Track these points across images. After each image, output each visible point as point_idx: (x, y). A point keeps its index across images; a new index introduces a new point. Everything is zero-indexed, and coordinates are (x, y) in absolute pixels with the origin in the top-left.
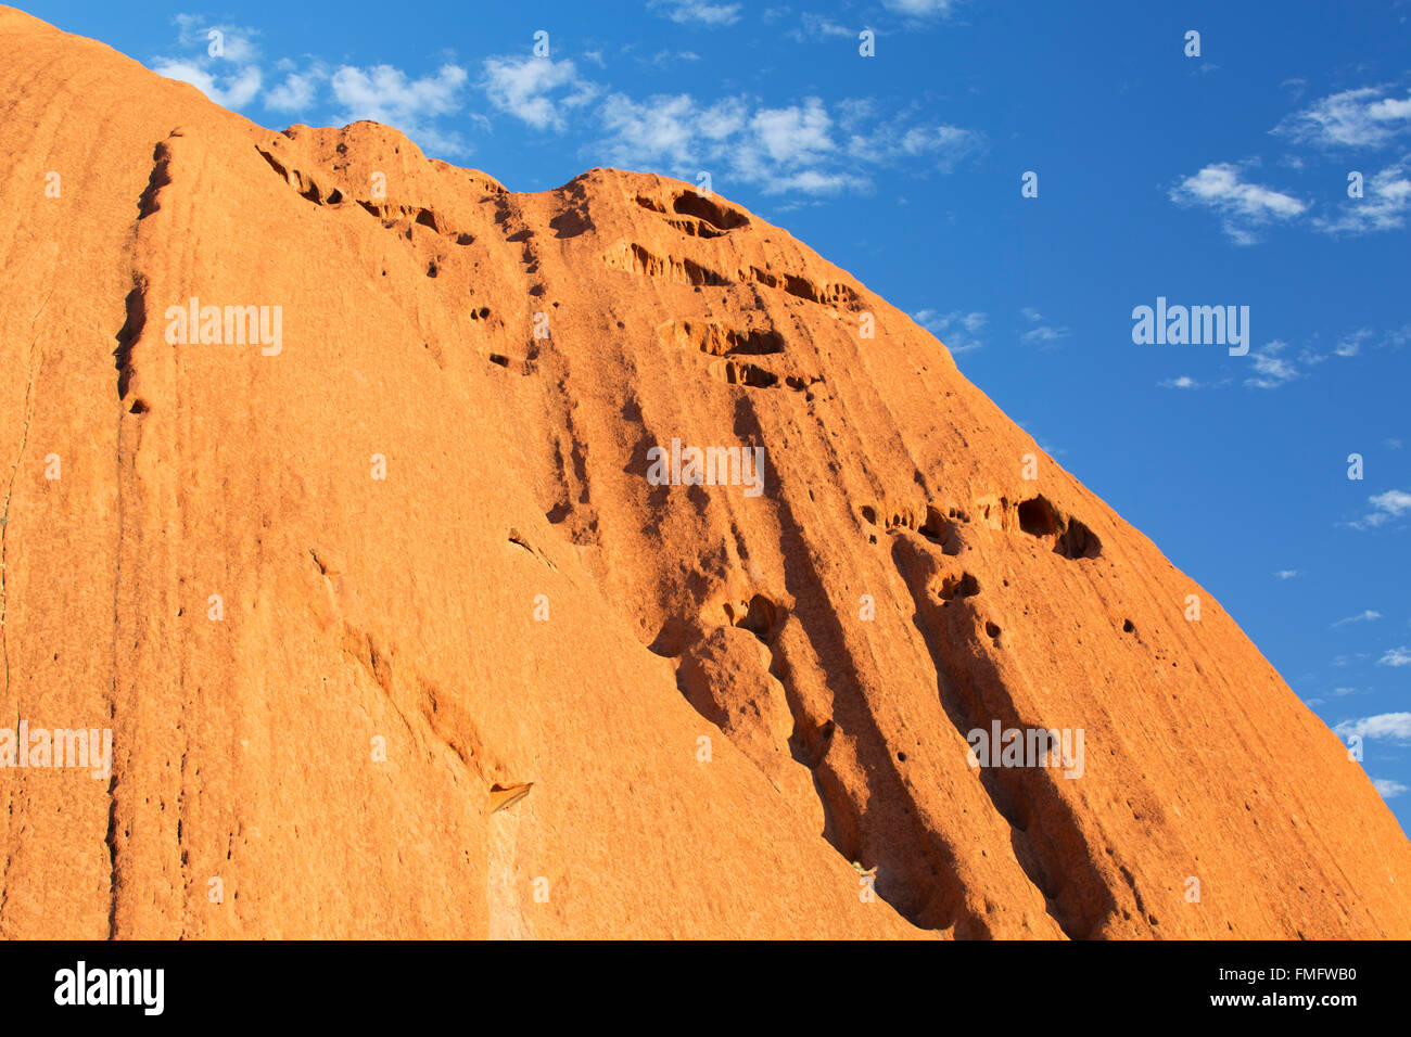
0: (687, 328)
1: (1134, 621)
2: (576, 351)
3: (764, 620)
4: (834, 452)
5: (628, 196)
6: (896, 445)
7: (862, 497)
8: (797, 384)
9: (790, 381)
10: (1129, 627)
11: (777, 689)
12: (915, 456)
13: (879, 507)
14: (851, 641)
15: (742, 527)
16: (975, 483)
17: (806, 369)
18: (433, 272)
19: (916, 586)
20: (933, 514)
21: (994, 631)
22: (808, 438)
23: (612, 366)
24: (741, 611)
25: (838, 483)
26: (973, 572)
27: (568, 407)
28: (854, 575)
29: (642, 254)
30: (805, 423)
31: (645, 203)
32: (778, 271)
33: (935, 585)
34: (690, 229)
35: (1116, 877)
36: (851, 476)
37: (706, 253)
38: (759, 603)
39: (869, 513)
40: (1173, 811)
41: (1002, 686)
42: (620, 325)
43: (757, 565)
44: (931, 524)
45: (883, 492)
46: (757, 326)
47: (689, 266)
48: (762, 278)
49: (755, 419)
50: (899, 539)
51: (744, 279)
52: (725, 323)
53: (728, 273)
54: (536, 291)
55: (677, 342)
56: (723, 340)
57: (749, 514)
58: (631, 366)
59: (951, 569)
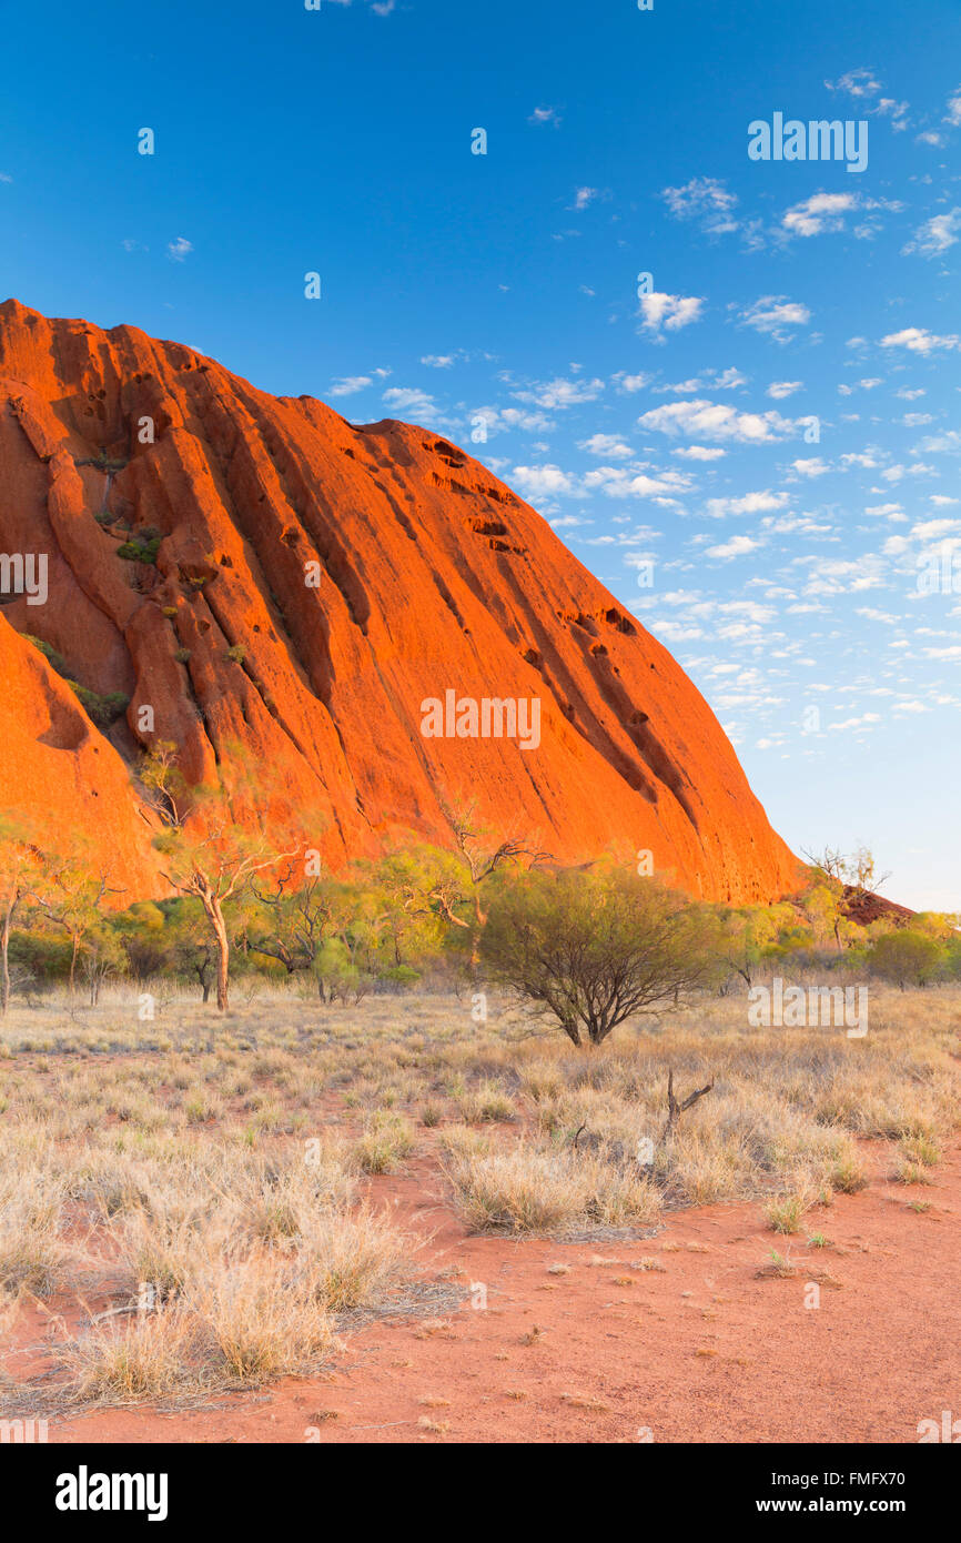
0: (470, 520)
1: (655, 664)
2: (432, 526)
3: (534, 658)
4: (542, 587)
5: (419, 442)
6: (562, 583)
7: (557, 609)
8: (517, 551)
9: (515, 549)
10: (652, 667)
12: (571, 591)
13: (563, 612)
14: (571, 673)
15: (518, 618)
16: (595, 603)
17: (521, 546)
19: (584, 648)
20: (581, 616)
21: (617, 670)
22: (531, 579)
23: (449, 538)
24: (524, 654)
25: (547, 601)
26: (605, 645)
28: (565, 644)
29: (436, 476)
30: (528, 571)
31: (426, 447)
32: (486, 487)
33: (591, 648)
34: (446, 461)
35: (680, 772)
36: (550, 597)
37: (457, 475)
38: (531, 651)
39: (559, 614)
40: (689, 745)
41: (626, 696)
42: (448, 519)
43: (527, 635)
44: (581, 621)
45: (563, 607)
46: (495, 520)
47: (453, 483)
48: (482, 490)
49: (510, 571)
50: (571, 626)
51: (476, 491)
52: (483, 518)
53: (468, 487)
54: (410, 498)
55: (468, 527)
56: (482, 526)
57: (519, 614)
58: (456, 540)
59: (596, 642)
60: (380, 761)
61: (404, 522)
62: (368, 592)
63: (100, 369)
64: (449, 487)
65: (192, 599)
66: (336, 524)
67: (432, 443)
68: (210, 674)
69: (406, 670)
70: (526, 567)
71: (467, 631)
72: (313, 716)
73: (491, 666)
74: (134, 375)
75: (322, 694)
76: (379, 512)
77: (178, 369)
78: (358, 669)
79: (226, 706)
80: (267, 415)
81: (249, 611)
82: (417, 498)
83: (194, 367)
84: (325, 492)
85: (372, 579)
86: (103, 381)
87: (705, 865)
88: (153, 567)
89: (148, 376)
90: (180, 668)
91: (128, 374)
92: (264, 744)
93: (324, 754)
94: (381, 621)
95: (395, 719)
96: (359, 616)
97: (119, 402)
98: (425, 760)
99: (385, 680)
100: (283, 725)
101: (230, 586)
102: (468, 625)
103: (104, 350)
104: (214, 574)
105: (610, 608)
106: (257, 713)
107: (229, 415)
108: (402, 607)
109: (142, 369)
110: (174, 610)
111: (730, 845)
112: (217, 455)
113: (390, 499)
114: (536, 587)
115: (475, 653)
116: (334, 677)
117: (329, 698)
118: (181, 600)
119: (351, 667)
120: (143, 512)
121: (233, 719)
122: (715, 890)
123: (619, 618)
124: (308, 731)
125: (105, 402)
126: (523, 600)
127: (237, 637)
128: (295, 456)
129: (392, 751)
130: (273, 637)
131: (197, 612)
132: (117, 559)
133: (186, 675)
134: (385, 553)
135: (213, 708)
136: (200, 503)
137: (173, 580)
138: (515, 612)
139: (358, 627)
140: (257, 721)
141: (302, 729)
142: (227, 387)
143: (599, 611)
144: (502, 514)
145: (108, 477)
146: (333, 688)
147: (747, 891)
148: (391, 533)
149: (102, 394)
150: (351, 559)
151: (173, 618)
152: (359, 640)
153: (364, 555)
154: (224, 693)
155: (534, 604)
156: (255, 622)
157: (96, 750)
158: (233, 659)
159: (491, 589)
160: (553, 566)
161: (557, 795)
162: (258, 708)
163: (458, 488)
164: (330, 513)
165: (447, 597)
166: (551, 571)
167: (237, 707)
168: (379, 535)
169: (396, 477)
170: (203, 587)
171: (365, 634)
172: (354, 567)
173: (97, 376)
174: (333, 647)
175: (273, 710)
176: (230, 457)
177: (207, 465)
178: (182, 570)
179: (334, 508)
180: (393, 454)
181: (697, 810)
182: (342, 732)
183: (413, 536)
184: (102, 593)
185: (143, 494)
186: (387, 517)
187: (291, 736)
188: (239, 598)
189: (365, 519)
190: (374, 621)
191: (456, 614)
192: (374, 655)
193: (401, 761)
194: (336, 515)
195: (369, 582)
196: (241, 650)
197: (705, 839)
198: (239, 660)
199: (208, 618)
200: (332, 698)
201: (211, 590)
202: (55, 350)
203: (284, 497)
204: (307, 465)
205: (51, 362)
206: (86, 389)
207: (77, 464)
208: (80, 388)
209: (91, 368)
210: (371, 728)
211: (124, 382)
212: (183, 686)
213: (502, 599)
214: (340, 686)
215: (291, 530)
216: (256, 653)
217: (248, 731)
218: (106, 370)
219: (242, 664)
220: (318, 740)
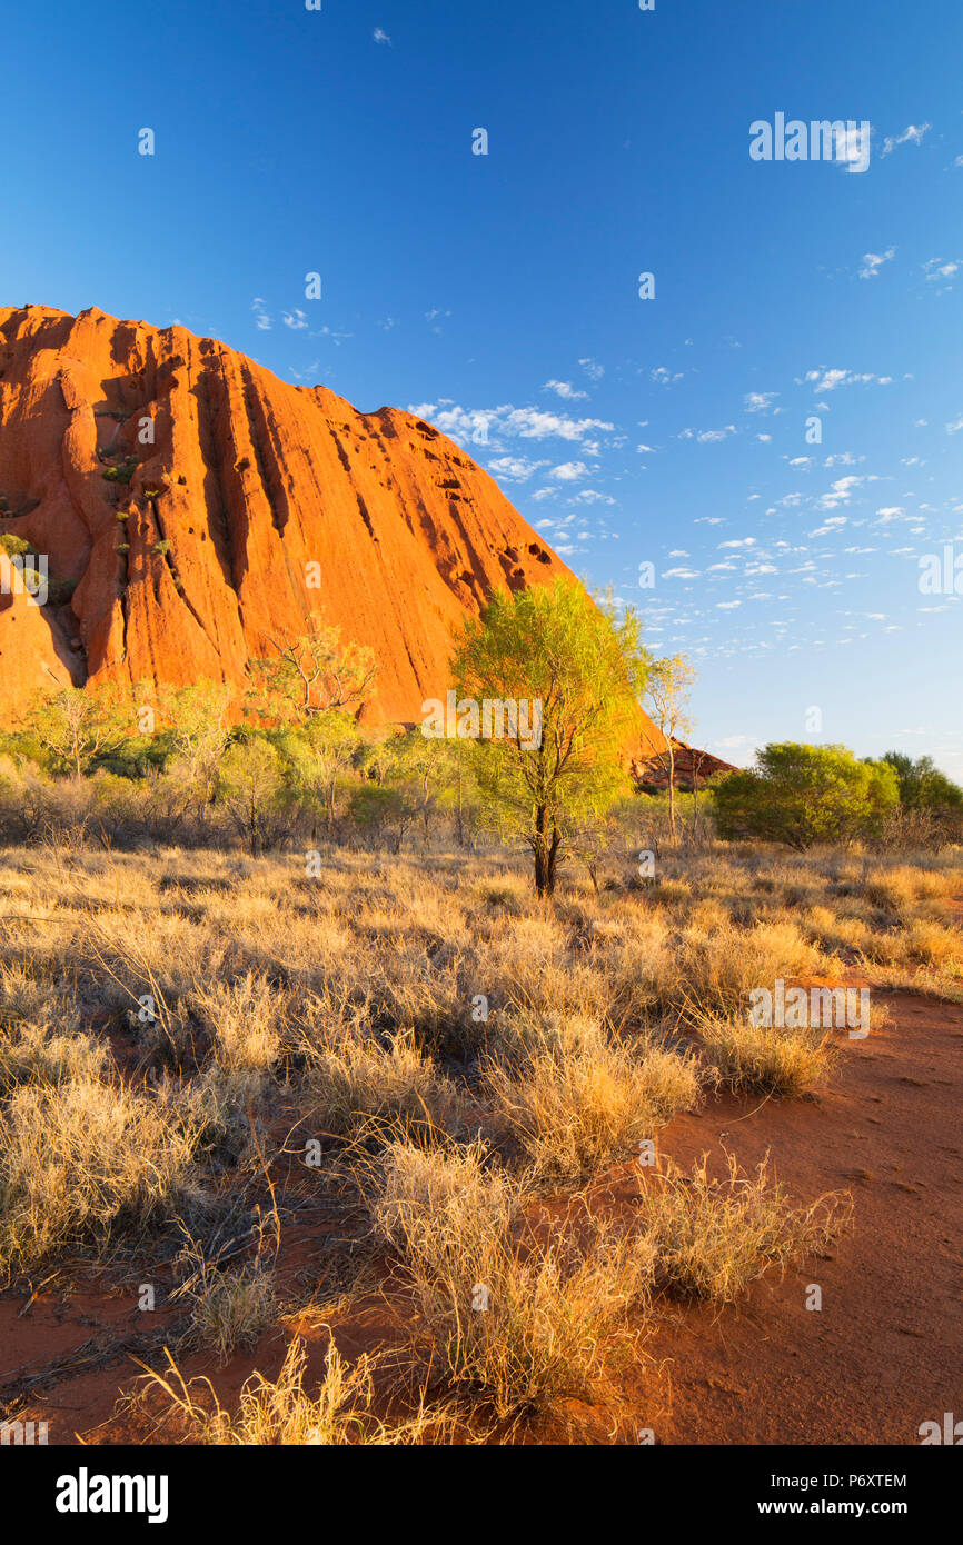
0: (432, 477)
2: (401, 481)
3: (467, 578)
4: (481, 526)
5: (404, 422)
6: (496, 524)
7: (490, 542)
8: (466, 500)
9: (464, 499)
11: (475, 600)
12: (503, 528)
13: (494, 544)
15: (459, 549)
16: (521, 539)
17: (469, 496)
18: (357, 451)
19: (507, 571)
20: (508, 548)
22: (472, 519)
23: (413, 490)
24: (460, 575)
25: (483, 536)
26: (524, 569)
27: (403, 503)
28: (492, 568)
29: (412, 446)
30: (472, 515)
31: (409, 426)
32: (451, 455)
33: (512, 571)
34: (423, 436)
36: (486, 532)
37: (430, 446)
38: (465, 573)
39: (491, 546)
42: (414, 475)
43: (464, 561)
44: (508, 552)
45: (495, 540)
46: (452, 478)
47: (426, 451)
48: (446, 457)
49: (457, 513)
50: (501, 556)
51: (443, 458)
52: (444, 476)
53: (437, 454)
54: (387, 460)
55: (430, 482)
56: (442, 482)
57: (461, 544)
58: (419, 491)
59: (516, 567)
60: (273, 635)
61: (343, 457)
62: (290, 504)
63: (143, 353)
64: (423, 455)
65: (142, 507)
66: (281, 455)
67: (413, 423)
68: (138, 563)
70: (470, 511)
71: (376, 540)
72: (217, 598)
73: (393, 568)
74: (167, 357)
75: (234, 581)
76: (324, 449)
77: (204, 353)
78: (270, 564)
79: (141, 588)
80: (254, 381)
81: (184, 517)
83: (217, 352)
84: (280, 433)
85: (297, 497)
86: (144, 362)
88: (125, 485)
89: (178, 357)
90: (119, 559)
91: (163, 356)
92: (169, 617)
93: (221, 628)
94: (296, 527)
95: (293, 603)
96: (279, 521)
97: (155, 377)
99: (292, 573)
100: (188, 604)
101: (177, 499)
102: (377, 534)
103: (150, 339)
104: (165, 489)
105: (532, 543)
106: (166, 593)
107: (225, 380)
108: (317, 516)
109: (175, 352)
110: (127, 515)
112: (206, 408)
113: (337, 442)
114: (476, 525)
115: (380, 559)
116: (248, 570)
117: (240, 586)
118: (133, 508)
119: (264, 562)
121: (146, 599)
123: (539, 550)
124: (209, 609)
125: (144, 377)
126: (464, 535)
127: (168, 535)
128: (264, 407)
129: (286, 628)
130: (203, 538)
131: (143, 516)
133: (124, 564)
134: (315, 477)
135: (132, 590)
136: (174, 438)
137: (136, 493)
138: (457, 543)
139: (276, 532)
140: (165, 600)
141: (205, 608)
143: (524, 545)
144: (457, 473)
145: (119, 424)
146: (245, 578)
148: (327, 465)
149: (143, 371)
150: (285, 482)
151: (124, 521)
152: (275, 541)
153: (296, 478)
154: (143, 578)
155: (472, 539)
156: (189, 525)
157: (14, 619)
158: (159, 552)
159: (440, 526)
160: (491, 512)
161: (430, 668)
162: (169, 589)
163: (430, 456)
164: (279, 448)
165: (364, 513)
166: (489, 515)
167: (150, 587)
168: (314, 464)
169: (380, 445)
171: (281, 536)
172: (286, 486)
173: (139, 357)
174: (250, 545)
175: (181, 592)
176: (216, 410)
177: (195, 415)
178: (143, 484)
179: (284, 445)
180: (382, 430)
182: (244, 610)
183: (347, 468)
184: (83, 507)
186: (329, 455)
187: (195, 613)
188: (179, 507)
189: (307, 452)
190: (288, 528)
191: (369, 525)
192: (286, 553)
194: (284, 450)
195: (293, 497)
196: (167, 545)
198: (164, 552)
199: (150, 520)
200: (243, 585)
201: (159, 500)
202: (113, 341)
203: (248, 437)
204: (271, 415)
205: (109, 348)
206: (132, 368)
207: (96, 415)
208: (127, 368)
209: (135, 352)
210: (271, 610)
211: (160, 363)
212: (117, 573)
213: (448, 534)
214: (252, 575)
215: (244, 459)
216: (179, 547)
217: (156, 608)
218: (147, 354)
219: (168, 558)
220: (217, 616)
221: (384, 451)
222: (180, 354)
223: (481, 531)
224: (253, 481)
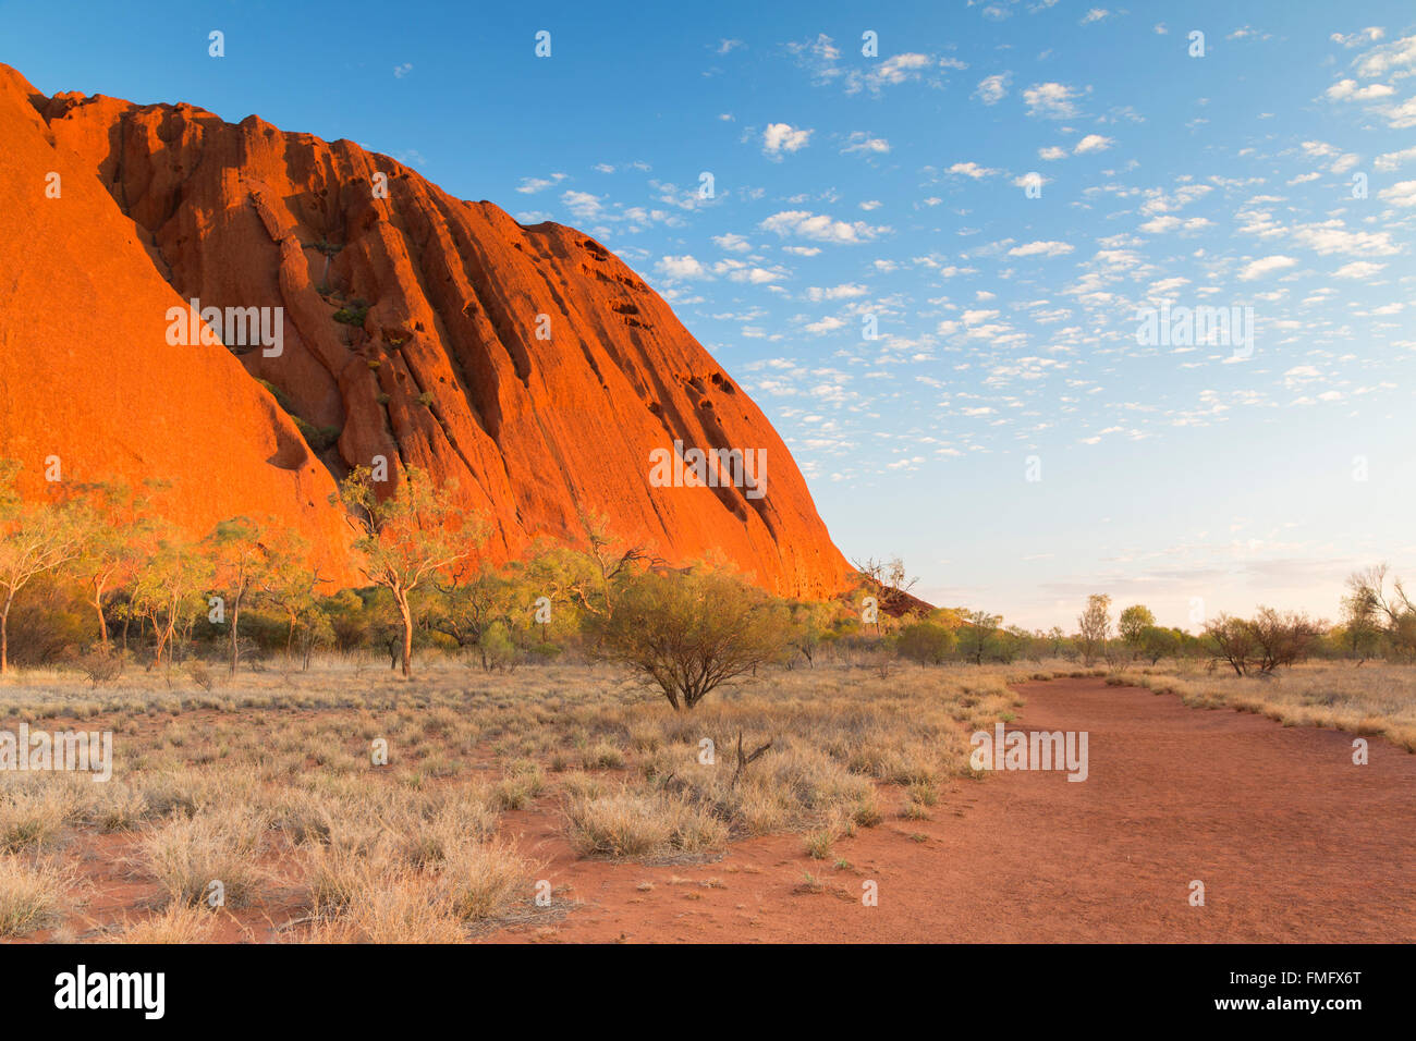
0: (610, 302)
1: (748, 416)
3: (656, 409)
4: (664, 354)
5: (573, 240)
6: (679, 353)
7: (675, 372)
8: (646, 327)
9: (644, 325)
10: (746, 418)
12: (686, 358)
13: (679, 375)
14: (684, 421)
15: (645, 379)
16: (704, 368)
17: (649, 323)
19: (694, 402)
20: (693, 378)
21: (719, 420)
22: (656, 349)
23: (593, 314)
24: (650, 406)
25: (668, 365)
26: (711, 400)
28: (680, 399)
29: (585, 267)
30: (654, 343)
31: (578, 245)
32: (623, 277)
33: (700, 403)
34: (593, 256)
36: (670, 362)
37: (601, 267)
38: (654, 404)
39: (677, 376)
41: (726, 440)
42: (593, 300)
43: (651, 391)
44: (693, 382)
45: (680, 371)
46: (629, 302)
47: (598, 272)
48: (620, 279)
49: (640, 342)
50: (686, 385)
51: (616, 280)
52: (620, 300)
53: (609, 276)
54: (564, 283)
55: (608, 307)
56: (619, 307)
57: (646, 374)
58: (599, 316)
59: (704, 398)
60: (536, 484)
61: (559, 301)
62: (530, 356)
63: (323, 174)
64: (594, 276)
65: (392, 355)
66: (506, 301)
67: (582, 241)
68: (404, 414)
69: (558, 415)
70: (652, 340)
71: (605, 387)
72: (485, 449)
73: (623, 415)
74: (350, 179)
75: (492, 432)
76: (540, 292)
77: (384, 175)
78: (521, 414)
79: (416, 438)
80: (454, 214)
81: (436, 366)
82: (570, 283)
83: (398, 175)
84: (498, 276)
86: (325, 182)
87: (782, 568)
88: (361, 329)
89: (361, 180)
90: (382, 409)
91: (345, 178)
92: (446, 469)
93: (492, 478)
94: (539, 377)
95: (548, 453)
96: (522, 372)
97: (338, 199)
98: (571, 485)
99: (541, 423)
100: (461, 455)
101: (422, 346)
102: (607, 382)
103: (327, 158)
104: (410, 337)
105: (715, 373)
106: (441, 445)
107: (424, 213)
108: (556, 366)
109: (357, 174)
110: (377, 363)
111: (801, 555)
112: (415, 244)
113: (549, 283)
114: (659, 355)
115: (611, 404)
116: (502, 419)
117: (497, 435)
118: (383, 356)
119: (515, 411)
120: (355, 286)
121: (422, 450)
122: (789, 589)
123: (722, 380)
124: (480, 460)
125: (326, 198)
126: (649, 365)
127: (426, 383)
128: (475, 247)
129: (546, 478)
130: (455, 387)
131: (396, 365)
132: (333, 322)
133: (387, 414)
135: (406, 441)
136: (400, 281)
137: (377, 340)
138: (643, 373)
139: (521, 381)
140: (441, 452)
141: (476, 458)
142: (424, 192)
143: (707, 374)
144: (635, 298)
145: (327, 258)
146: (501, 428)
147: (812, 589)
148: (548, 309)
149: (325, 193)
150: (517, 329)
151: (376, 369)
152: (522, 391)
153: (526, 326)
154: (415, 429)
155: (658, 368)
156: (441, 375)
157: (313, 471)
158: (423, 403)
159: (625, 355)
160: (672, 339)
161: (671, 514)
162: (441, 441)
163: (601, 277)
165: (590, 360)
166: (671, 342)
167: (425, 440)
169: (554, 266)
170: (401, 347)
171: (527, 386)
172: (519, 334)
173: (321, 179)
174: (502, 396)
175: (453, 444)
176: (424, 246)
177: (406, 251)
178: (384, 332)
179: (505, 288)
180: (552, 249)
181: (776, 528)
182: (507, 461)
183: (566, 313)
184: (320, 349)
185: (355, 272)
186: (546, 298)
187: (468, 465)
188: (429, 356)
189: (529, 297)
190: (534, 377)
191: (597, 373)
192: (533, 404)
193: (552, 485)
194: (507, 294)
195: (530, 346)
196: (429, 396)
197: (782, 550)
198: (428, 404)
199: (404, 371)
200: (500, 435)
201: (407, 349)
202: (288, 157)
203: (466, 279)
204: (484, 255)
205: (284, 165)
206: (312, 189)
207: (303, 247)
208: (307, 187)
209: (316, 172)
210: (529, 459)
211: (342, 184)
212: (383, 423)
213: (633, 363)
214: (507, 426)
215: (471, 304)
216: (441, 398)
217: (433, 460)
218: (328, 174)
219: (430, 407)
220: (488, 467)
221: (559, 273)
222: (363, 177)
223: (665, 360)
224: (487, 330)
